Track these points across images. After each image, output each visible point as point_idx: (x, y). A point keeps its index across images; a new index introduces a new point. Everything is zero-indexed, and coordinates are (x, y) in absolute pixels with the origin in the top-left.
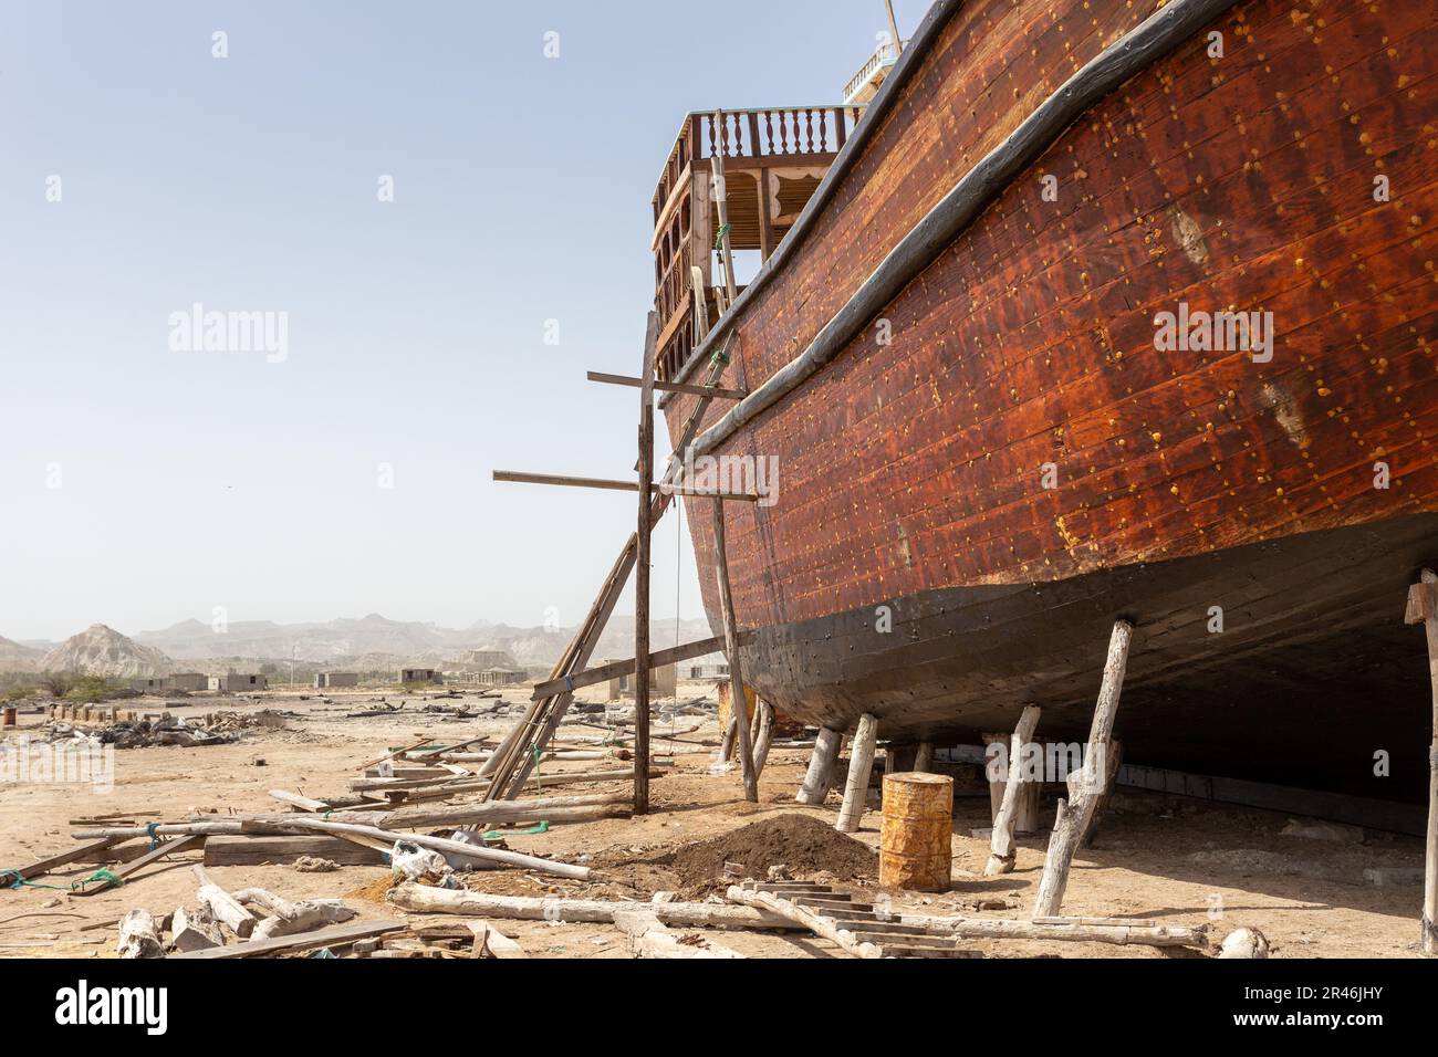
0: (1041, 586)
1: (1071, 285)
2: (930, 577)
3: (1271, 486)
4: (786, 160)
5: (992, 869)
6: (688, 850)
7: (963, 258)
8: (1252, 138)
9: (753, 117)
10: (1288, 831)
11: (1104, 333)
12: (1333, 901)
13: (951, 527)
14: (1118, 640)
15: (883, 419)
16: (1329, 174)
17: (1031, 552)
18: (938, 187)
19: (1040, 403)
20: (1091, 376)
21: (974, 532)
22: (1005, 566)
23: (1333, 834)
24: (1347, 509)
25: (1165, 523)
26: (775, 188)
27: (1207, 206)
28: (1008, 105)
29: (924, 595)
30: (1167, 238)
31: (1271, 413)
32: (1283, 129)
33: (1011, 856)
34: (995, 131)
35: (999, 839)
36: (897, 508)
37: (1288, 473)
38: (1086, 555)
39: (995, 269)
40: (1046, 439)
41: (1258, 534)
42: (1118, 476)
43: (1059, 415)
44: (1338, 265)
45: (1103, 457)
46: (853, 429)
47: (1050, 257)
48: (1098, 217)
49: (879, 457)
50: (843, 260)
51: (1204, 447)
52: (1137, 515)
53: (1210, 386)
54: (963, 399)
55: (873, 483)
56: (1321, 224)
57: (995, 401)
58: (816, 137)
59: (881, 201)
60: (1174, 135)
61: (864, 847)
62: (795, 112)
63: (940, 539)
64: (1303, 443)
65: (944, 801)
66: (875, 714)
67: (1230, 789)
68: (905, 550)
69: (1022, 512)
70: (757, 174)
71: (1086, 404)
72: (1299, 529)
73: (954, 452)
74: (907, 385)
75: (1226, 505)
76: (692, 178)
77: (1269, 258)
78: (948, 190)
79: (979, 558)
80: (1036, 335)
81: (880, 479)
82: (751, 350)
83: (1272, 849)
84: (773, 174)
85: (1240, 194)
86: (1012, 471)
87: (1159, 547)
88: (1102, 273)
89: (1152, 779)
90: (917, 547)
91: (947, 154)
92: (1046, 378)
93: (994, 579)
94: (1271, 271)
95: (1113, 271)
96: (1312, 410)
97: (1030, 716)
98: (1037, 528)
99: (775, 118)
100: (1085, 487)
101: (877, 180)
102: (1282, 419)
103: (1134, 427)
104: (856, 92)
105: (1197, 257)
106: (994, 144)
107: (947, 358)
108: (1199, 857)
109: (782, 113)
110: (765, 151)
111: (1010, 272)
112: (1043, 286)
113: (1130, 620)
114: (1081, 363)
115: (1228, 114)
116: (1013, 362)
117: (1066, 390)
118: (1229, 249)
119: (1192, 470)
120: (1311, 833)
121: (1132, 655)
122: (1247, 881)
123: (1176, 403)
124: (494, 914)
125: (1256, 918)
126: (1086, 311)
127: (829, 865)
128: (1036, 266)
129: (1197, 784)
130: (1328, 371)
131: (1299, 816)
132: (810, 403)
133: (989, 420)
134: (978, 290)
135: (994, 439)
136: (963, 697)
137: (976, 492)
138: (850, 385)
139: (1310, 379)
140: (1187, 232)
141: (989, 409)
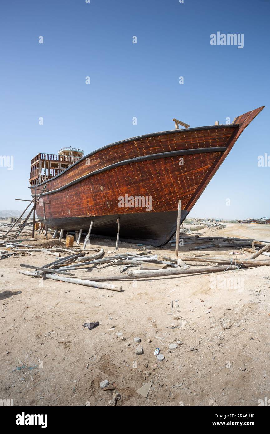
0: (85, 217)
1: (90, 190)
2: (72, 215)
3: (107, 211)
4: (52, 161)
5: (77, 245)
6: (43, 244)
7: (79, 185)
8: (108, 181)
9: (48, 155)
10: (104, 240)
11: (93, 195)
12: (109, 246)
13: (75, 211)
14: (92, 223)
15: (68, 198)
16: (114, 185)
17: (84, 214)
18: (77, 177)
19: (86, 200)
20: (91, 199)
21: (78, 211)
22: (81, 215)
23: (109, 240)
24: (113, 213)
25: (97, 213)
26: (50, 164)
27: (104, 186)
28: (85, 172)
29: (71, 217)
30: (100, 188)
31: (107, 204)
32: (110, 181)
33: (79, 243)
34: (84, 174)
35: (78, 242)
36: (68, 208)
37: (108, 210)
38: (89, 215)
39: (82, 187)
40: (86, 204)
41: (105, 215)
42: (93, 208)
43: (88, 202)
44: (114, 193)
45: (92, 206)
46: (64, 198)
47: (89, 187)
48: (93, 184)
49: (67, 202)
50: (64, 181)
51: (101, 207)
52: (95, 212)
53: (102, 201)
54: (78, 198)
55: (66, 205)
56: (113, 190)
57: (81, 199)
58: (56, 158)
59: (70, 176)
60: (101, 179)
61: (64, 243)
62: (53, 155)
63: (73, 212)
64: (110, 207)
65: (73, 238)
66: (63, 229)
67: (99, 236)
68: (69, 212)
69: (83, 210)
70: (48, 162)
71: (91, 201)
72: (109, 214)
73: (76, 203)
74: (71, 195)
75: (103, 212)
76: (39, 161)
77: (108, 191)
78: (78, 178)
79: (78, 214)
80: (86, 194)
81: (67, 205)
82: (49, 186)
83: (103, 242)
84: (50, 162)
85: (106, 186)
86: (82, 206)
87: (96, 215)
88: (93, 190)
89: (93, 235)
90: (71, 212)
91: (78, 174)
92: (87, 198)
93: (80, 216)
94: (108, 193)
95: (94, 190)
96: (111, 204)
97: (81, 230)
98: (84, 212)
99: (51, 155)
100: (90, 209)
101: (69, 174)
102: (108, 205)
103: (95, 204)
104: (60, 152)
105: (102, 190)
106: (84, 175)
107: (76, 194)
108: (97, 243)
109: (52, 155)
110: (49, 159)
111: (84, 187)
112: (87, 189)
113: (93, 221)
114: (91, 197)
115: (106, 179)
116: (83, 196)
117: (89, 200)
118: (105, 190)
119: (100, 208)
120: (106, 240)
121: (93, 224)
122: (101, 245)
123: (99, 202)
124: (29, 251)
125: (103, 248)
126: (91, 193)
127: (60, 245)
128: (87, 187)
129: (96, 236)
130: (112, 202)
131: (106, 239)
132: (58, 195)
133: (80, 201)
134: (80, 188)
135: (81, 203)
136: (75, 227)
137: (78, 208)
138: (64, 194)
139: (111, 202)
140: (102, 188)
141: (81, 200)
